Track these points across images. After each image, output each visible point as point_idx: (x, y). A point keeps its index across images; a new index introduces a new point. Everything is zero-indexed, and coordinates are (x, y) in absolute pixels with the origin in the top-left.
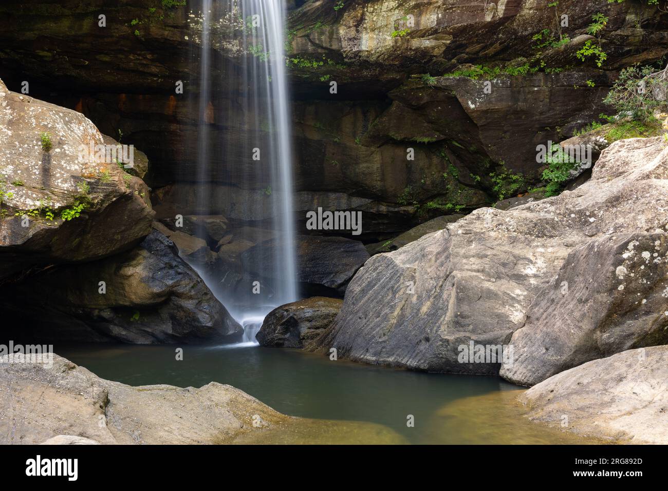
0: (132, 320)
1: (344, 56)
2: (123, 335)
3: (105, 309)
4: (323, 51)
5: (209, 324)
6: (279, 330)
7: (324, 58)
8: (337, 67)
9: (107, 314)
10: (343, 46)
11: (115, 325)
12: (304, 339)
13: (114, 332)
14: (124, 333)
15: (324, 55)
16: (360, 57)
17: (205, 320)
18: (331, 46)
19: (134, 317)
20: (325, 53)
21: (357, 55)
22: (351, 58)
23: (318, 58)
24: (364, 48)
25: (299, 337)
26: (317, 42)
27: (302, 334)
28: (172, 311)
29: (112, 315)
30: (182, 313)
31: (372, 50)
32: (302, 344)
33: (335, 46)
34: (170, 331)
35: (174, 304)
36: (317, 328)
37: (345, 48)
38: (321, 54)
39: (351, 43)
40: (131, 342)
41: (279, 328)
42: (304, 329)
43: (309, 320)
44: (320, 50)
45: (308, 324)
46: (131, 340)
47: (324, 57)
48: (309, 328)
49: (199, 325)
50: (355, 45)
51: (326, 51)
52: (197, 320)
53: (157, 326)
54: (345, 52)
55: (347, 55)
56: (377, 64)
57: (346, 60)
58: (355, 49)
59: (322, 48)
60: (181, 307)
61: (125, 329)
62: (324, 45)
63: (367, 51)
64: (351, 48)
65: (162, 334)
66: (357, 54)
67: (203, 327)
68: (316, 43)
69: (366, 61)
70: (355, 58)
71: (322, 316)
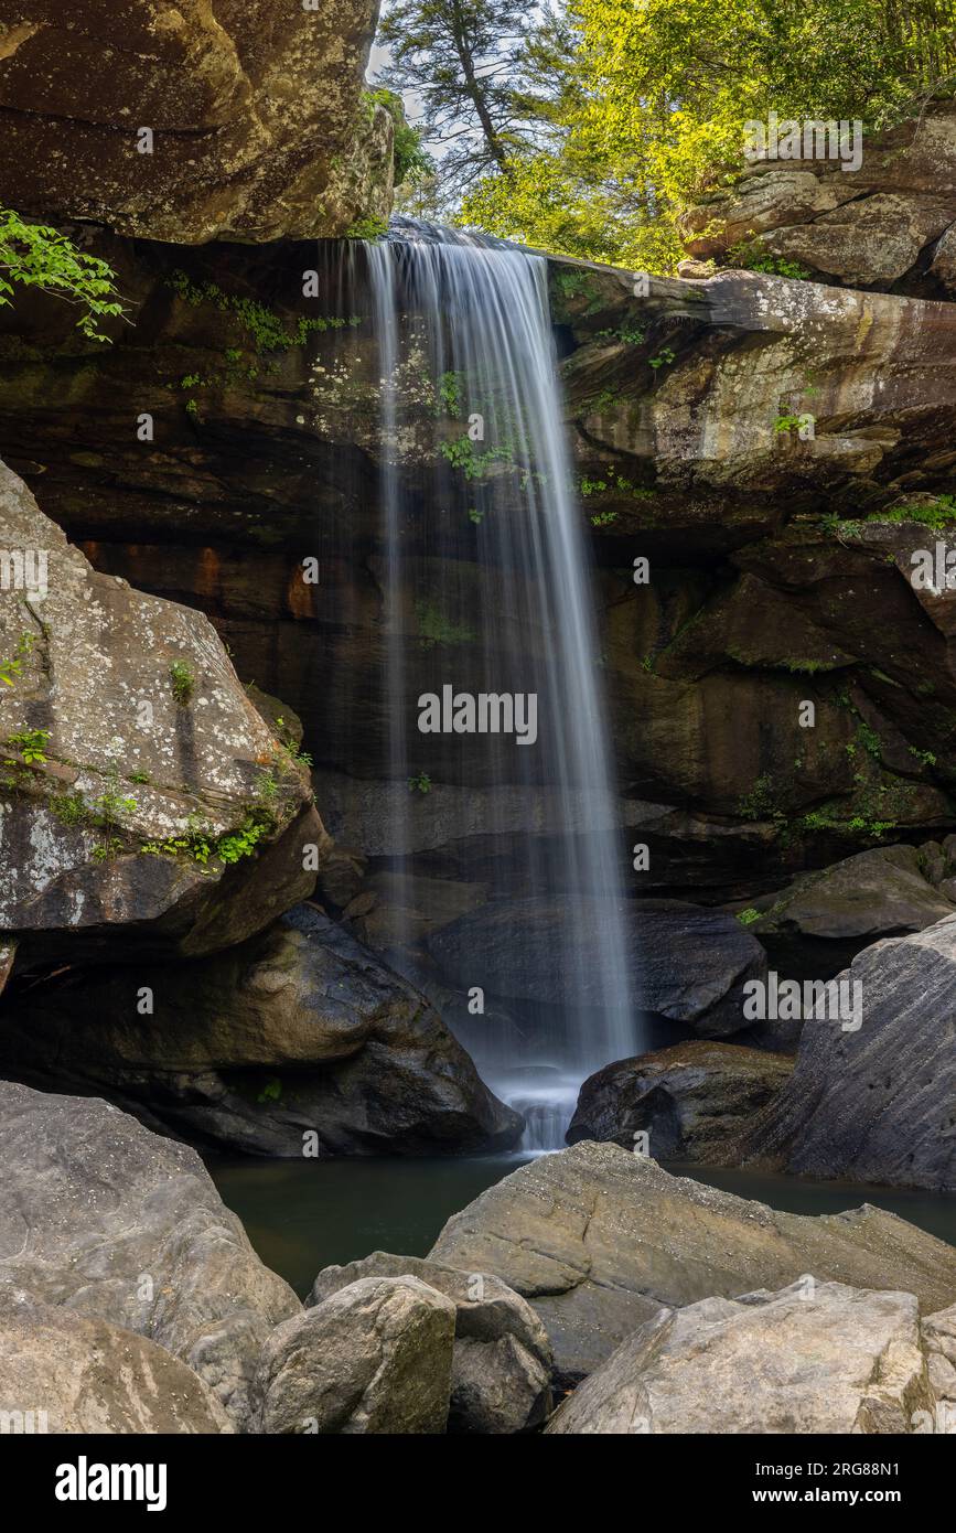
0: (261, 1099)
1: (659, 470)
2: (249, 1136)
3: (205, 1072)
4: (611, 458)
5: (460, 1108)
6: (629, 1120)
7: (611, 474)
8: (635, 495)
9: (208, 1085)
10: (660, 448)
11: (226, 1110)
12: (690, 1138)
13: (224, 1128)
14: (250, 1131)
15: (612, 468)
16: (694, 473)
17: (449, 1098)
18: (632, 446)
19: (266, 1092)
20: (615, 463)
21: (687, 470)
22: (673, 475)
23: (595, 473)
24: (706, 453)
25: (679, 1135)
26: (600, 437)
27: (687, 1129)
28: (368, 1077)
29: (219, 1087)
30: (395, 1082)
31: (724, 459)
32: (685, 1151)
33: (641, 448)
34: (363, 1125)
35: (375, 1061)
36: (718, 1114)
37: (664, 453)
38: (606, 464)
39: (679, 441)
40: (267, 1152)
41: (628, 1114)
42: (690, 1117)
43: (700, 1094)
44: (603, 457)
45: (700, 1105)
46: (267, 1148)
47: (611, 471)
48: (701, 1114)
49: (437, 1108)
50: (688, 446)
51: (619, 459)
52: (435, 1100)
53: (327, 1112)
54: (662, 461)
55: (665, 469)
56: (729, 491)
57: (661, 480)
58: (687, 456)
59: (611, 450)
60: (392, 1067)
61: (249, 1120)
62: (616, 445)
63: (713, 461)
64: (677, 452)
65: (340, 1132)
66: (688, 468)
67: (448, 1113)
68: (597, 441)
69: (705, 484)
70: (681, 475)
71: (728, 1085)
